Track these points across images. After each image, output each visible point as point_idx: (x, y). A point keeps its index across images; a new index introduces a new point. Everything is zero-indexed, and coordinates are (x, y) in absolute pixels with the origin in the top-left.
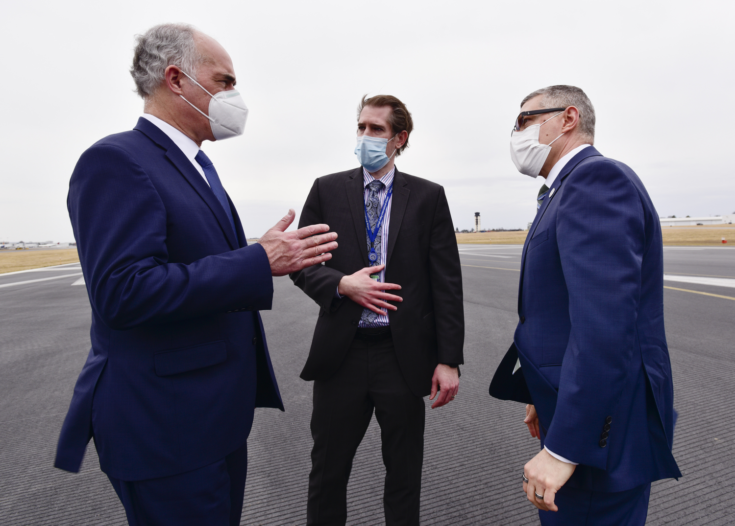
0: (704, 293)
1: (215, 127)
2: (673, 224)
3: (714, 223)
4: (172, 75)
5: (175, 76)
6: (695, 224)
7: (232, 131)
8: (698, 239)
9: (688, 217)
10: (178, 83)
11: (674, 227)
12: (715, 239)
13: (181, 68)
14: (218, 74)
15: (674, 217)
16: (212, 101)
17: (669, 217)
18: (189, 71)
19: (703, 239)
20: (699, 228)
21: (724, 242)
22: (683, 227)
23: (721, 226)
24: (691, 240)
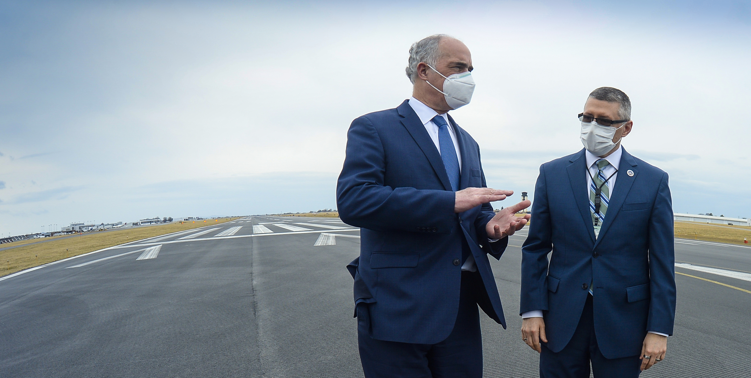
0: (716, 282)
1: (448, 99)
2: (710, 222)
3: (741, 224)
4: (422, 68)
5: (424, 68)
6: (726, 223)
7: (463, 102)
8: (728, 238)
9: (722, 216)
10: (425, 73)
11: (710, 224)
12: (740, 239)
13: (427, 63)
14: (451, 63)
15: (711, 215)
16: (446, 81)
17: (707, 214)
18: (432, 64)
19: (732, 238)
20: (730, 227)
21: (745, 242)
22: (718, 225)
23: (746, 227)
24: (722, 237)
